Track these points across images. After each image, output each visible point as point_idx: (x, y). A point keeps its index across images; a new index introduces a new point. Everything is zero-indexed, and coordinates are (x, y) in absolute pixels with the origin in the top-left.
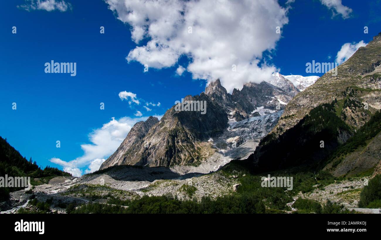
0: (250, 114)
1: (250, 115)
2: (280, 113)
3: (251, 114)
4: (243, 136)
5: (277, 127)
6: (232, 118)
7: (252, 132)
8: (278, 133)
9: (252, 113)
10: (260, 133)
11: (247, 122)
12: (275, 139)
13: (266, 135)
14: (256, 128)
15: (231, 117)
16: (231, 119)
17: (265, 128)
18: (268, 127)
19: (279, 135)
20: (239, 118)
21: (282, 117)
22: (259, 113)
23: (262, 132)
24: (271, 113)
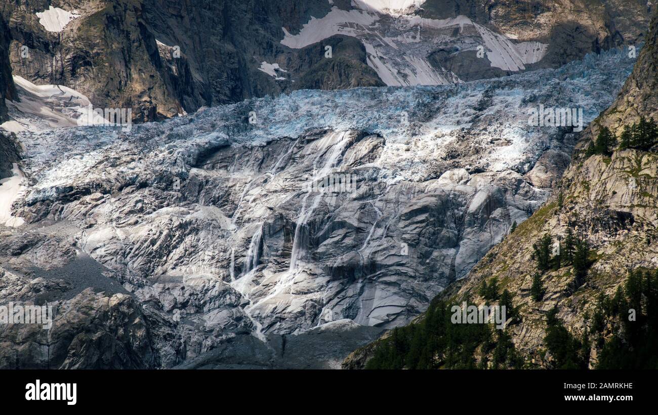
0: (272, 51)
1: (268, 68)
2: (597, 77)
3: (281, 50)
4: (156, 289)
5: (536, 236)
6: (59, 78)
7: (260, 262)
8: (548, 306)
9: (290, 41)
10: (353, 280)
11: (225, 146)
12: (500, 358)
13: (410, 311)
14: (311, 224)
15: (53, 64)
16: (46, 90)
17: (412, 231)
18: (441, 223)
19: (552, 318)
20: (138, 87)
21: (604, 131)
22: (363, 56)
23: (373, 266)
24: (497, 72)
